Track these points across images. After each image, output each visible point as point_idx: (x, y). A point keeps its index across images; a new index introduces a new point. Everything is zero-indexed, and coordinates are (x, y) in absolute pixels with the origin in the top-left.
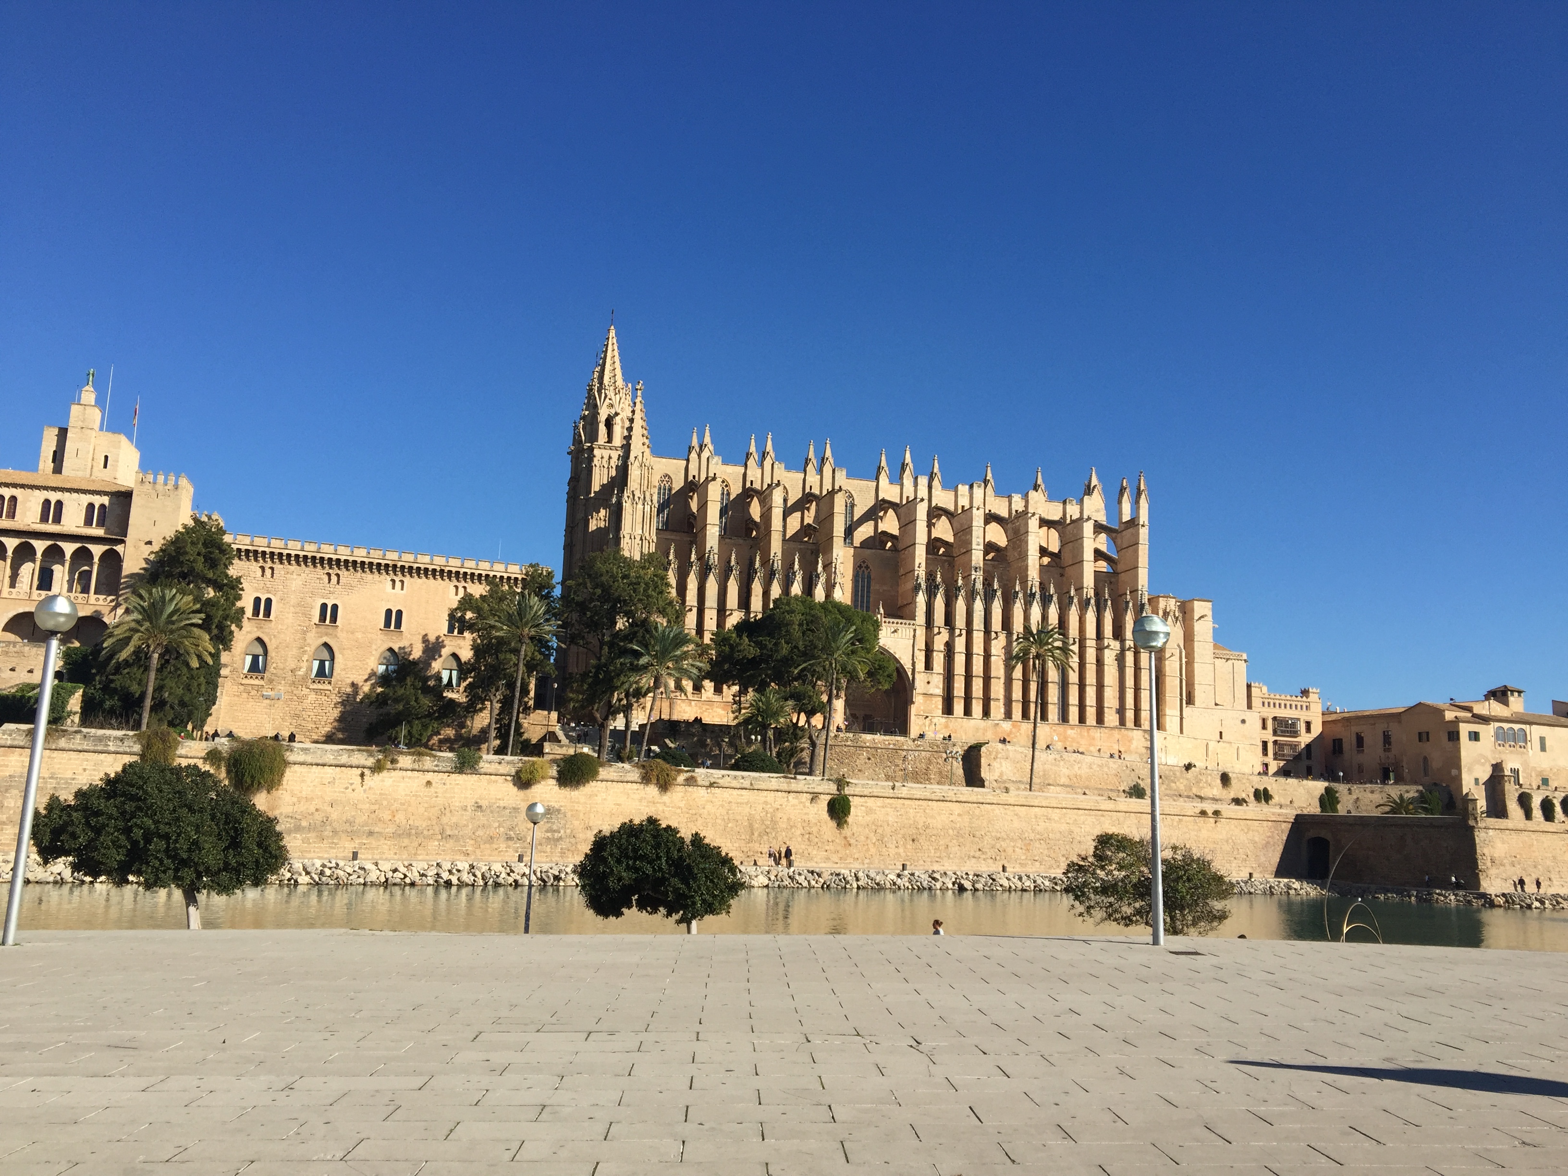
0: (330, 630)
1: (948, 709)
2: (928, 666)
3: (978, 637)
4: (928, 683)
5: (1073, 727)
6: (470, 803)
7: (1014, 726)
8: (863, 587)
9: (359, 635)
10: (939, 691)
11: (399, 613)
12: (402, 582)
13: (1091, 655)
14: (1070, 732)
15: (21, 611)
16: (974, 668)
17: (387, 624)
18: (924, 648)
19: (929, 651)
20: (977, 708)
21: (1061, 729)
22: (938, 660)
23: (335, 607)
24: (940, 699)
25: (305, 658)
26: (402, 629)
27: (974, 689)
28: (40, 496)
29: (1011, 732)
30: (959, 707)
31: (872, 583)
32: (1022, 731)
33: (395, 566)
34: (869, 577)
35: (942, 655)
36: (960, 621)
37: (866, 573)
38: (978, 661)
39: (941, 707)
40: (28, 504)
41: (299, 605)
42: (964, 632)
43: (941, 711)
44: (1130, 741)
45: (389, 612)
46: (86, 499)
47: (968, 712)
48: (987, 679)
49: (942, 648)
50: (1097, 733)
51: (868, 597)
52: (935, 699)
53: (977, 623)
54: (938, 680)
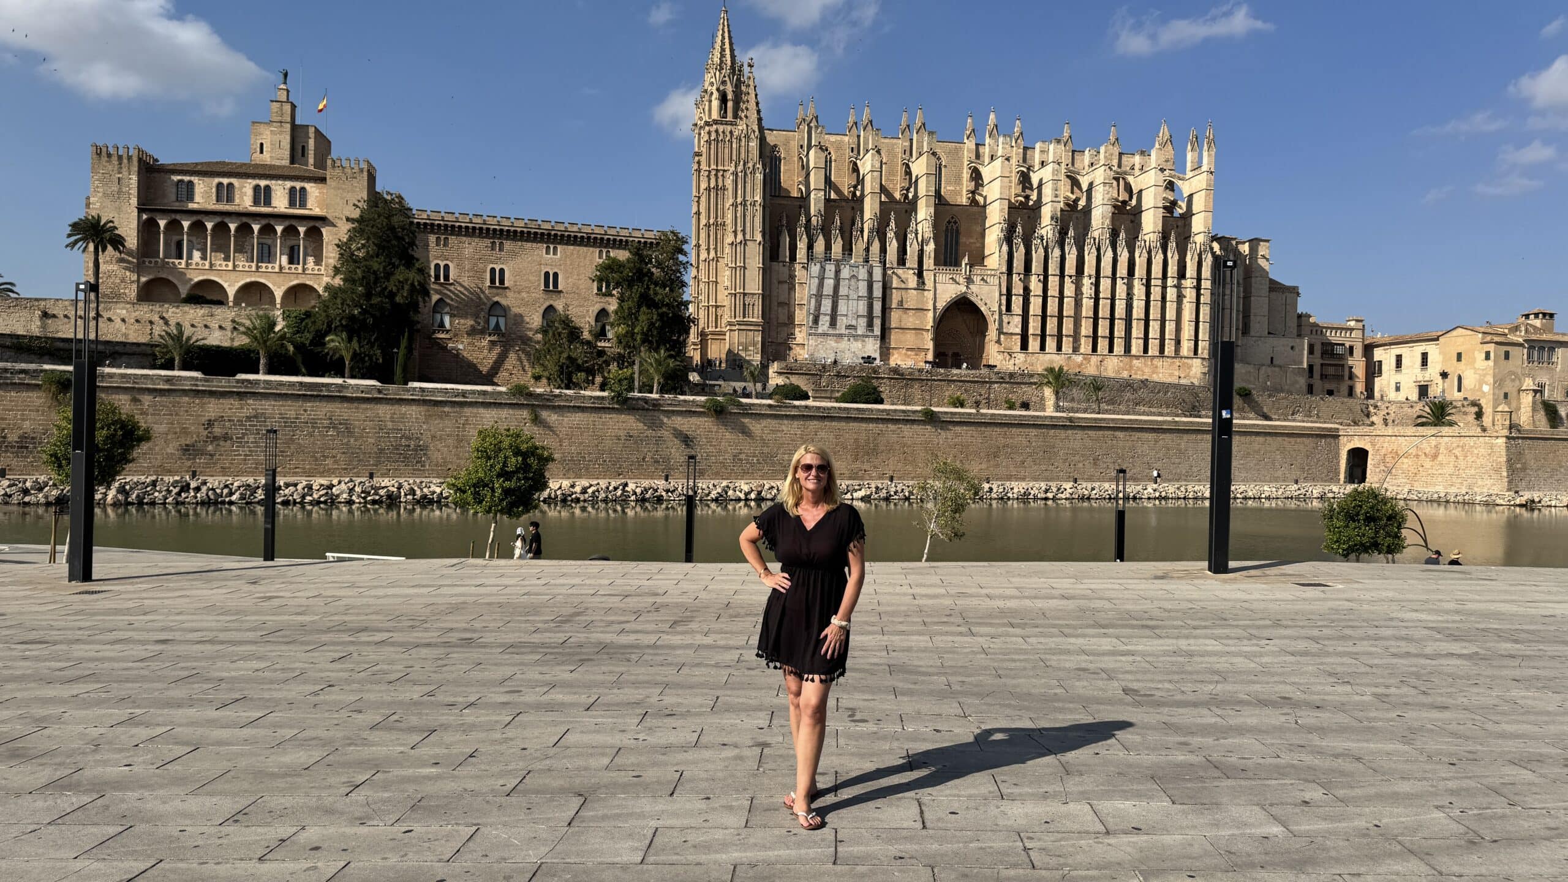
0: (500, 291)
1: (1024, 346)
2: (1008, 308)
3: (1054, 282)
4: (1009, 323)
5: (1137, 357)
6: (622, 433)
8: (951, 239)
9: (524, 295)
10: (1018, 330)
11: (556, 275)
12: (555, 249)
13: (1156, 293)
14: (1135, 362)
15: (248, 280)
16: (1050, 308)
17: (547, 284)
18: (1005, 292)
19: (1009, 295)
20: (1051, 344)
21: (1126, 360)
22: (1018, 302)
23: (502, 271)
24: (1019, 337)
25: (482, 314)
26: (560, 288)
27: (1049, 327)
28: (252, 183)
29: (1082, 364)
30: (1034, 344)
31: (960, 236)
32: (1092, 363)
33: (549, 235)
34: (957, 231)
35: (1021, 299)
36: (1038, 268)
37: (954, 227)
38: (1053, 302)
39: (1019, 344)
40: (244, 190)
41: (472, 269)
42: (1041, 277)
43: (1019, 347)
44: (1190, 367)
45: (547, 274)
46: (289, 184)
47: (1043, 347)
48: (1060, 317)
49: (1021, 292)
50: (1158, 362)
51: (957, 250)
52: (1014, 337)
53: (1053, 268)
54: (1018, 320)
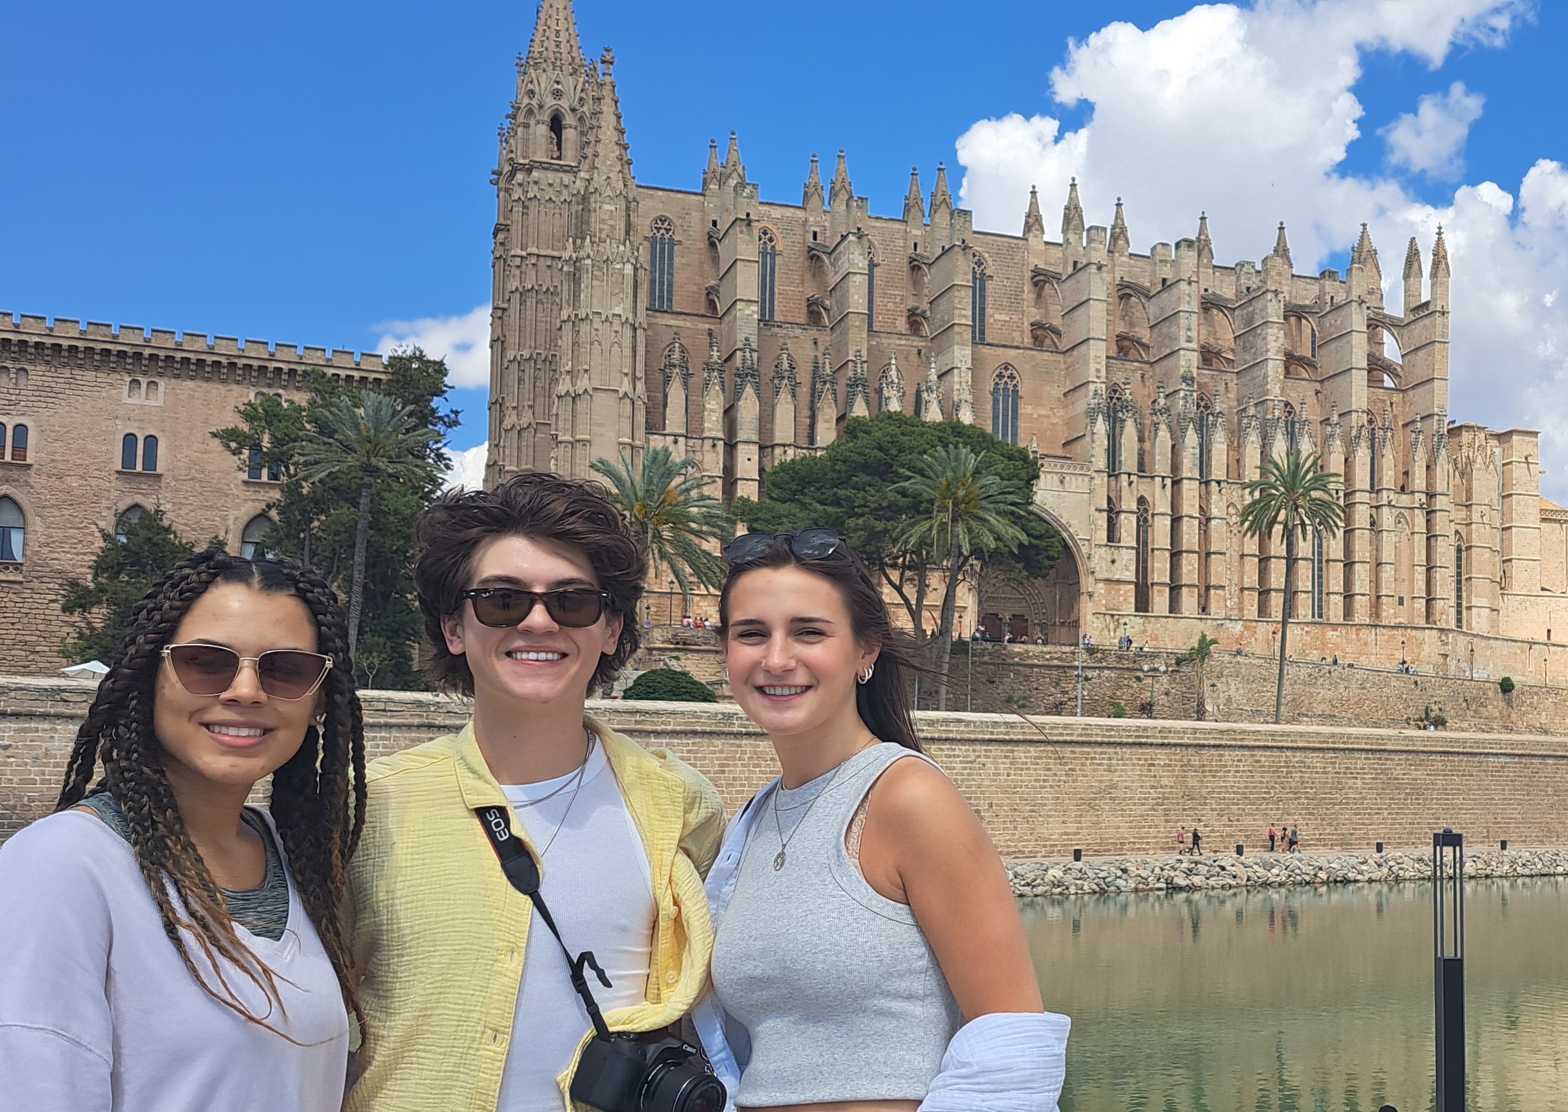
0: (15, 474)
1: (1142, 604)
2: (1112, 535)
3: (1190, 489)
4: (1113, 562)
5: (1334, 626)
7: (1246, 628)
8: (1005, 409)
9: (73, 481)
10: (1130, 575)
11: (151, 441)
12: (154, 385)
13: (1362, 516)
14: (1331, 633)
16: (1185, 537)
17: (129, 462)
18: (1105, 506)
19: (1113, 513)
20: (1189, 600)
21: (1316, 629)
22: (1128, 525)
23: (21, 430)
24: (1132, 587)
26: (158, 468)
27: (1185, 570)
29: (1242, 637)
30: (1160, 600)
31: (1021, 403)
32: (1259, 635)
33: (138, 355)
34: (1014, 394)
35: (1133, 518)
36: (1162, 465)
37: (1011, 388)
38: (1190, 526)
39: (1132, 600)
42: (1168, 482)
43: (1133, 606)
44: (1420, 648)
45: (131, 439)
47: (1174, 607)
48: (1204, 555)
49: (1134, 507)
50: (1370, 635)
51: (1013, 427)
52: (1123, 588)
53: (1189, 467)
54: (1127, 558)
